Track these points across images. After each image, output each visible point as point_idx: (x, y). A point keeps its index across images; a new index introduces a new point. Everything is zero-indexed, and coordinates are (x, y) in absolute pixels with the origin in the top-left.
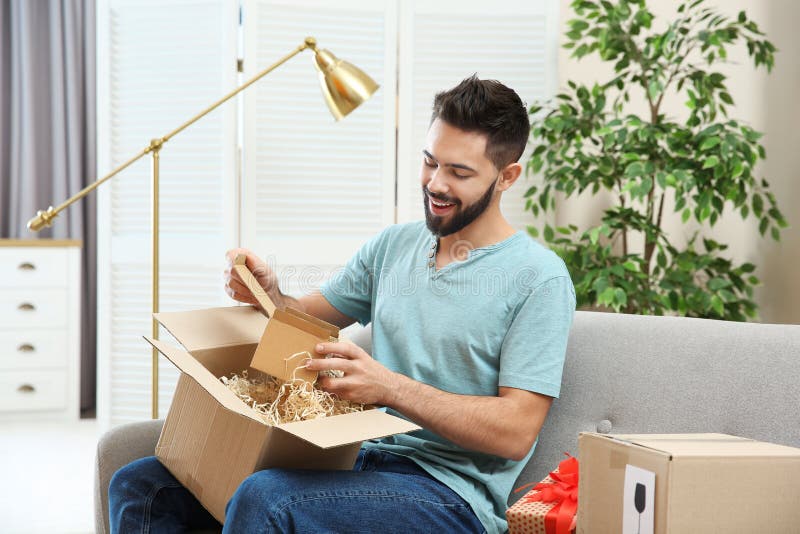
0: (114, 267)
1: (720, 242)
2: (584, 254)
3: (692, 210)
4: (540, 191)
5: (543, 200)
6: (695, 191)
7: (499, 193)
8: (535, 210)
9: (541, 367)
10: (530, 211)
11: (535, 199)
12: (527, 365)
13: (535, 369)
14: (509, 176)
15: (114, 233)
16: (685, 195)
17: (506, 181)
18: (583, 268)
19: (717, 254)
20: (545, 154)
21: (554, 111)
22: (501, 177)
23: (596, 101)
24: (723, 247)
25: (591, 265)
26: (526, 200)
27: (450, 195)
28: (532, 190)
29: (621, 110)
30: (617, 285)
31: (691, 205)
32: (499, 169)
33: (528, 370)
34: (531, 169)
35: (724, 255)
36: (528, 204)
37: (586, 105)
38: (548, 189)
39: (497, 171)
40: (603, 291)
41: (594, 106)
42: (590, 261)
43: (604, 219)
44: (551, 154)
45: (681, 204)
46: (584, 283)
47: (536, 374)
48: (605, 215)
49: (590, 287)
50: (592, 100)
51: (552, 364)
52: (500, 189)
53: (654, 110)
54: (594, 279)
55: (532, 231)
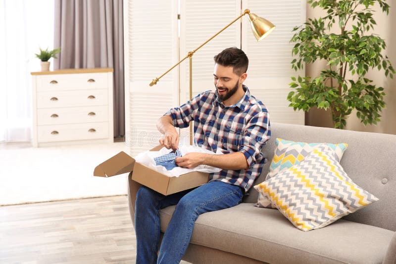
0: (131, 94)
1: (370, 79)
2: (313, 87)
3: (356, 70)
4: (298, 61)
5: (299, 65)
6: (357, 63)
8: (296, 69)
10: (294, 68)
11: (296, 64)
15: (131, 81)
16: (353, 64)
18: (314, 93)
19: (369, 83)
20: (299, 46)
21: (304, 29)
23: (320, 25)
24: (371, 81)
25: (316, 91)
26: (292, 64)
28: (295, 61)
29: (331, 26)
30: (326, 100)
31: (355, 68)
34: (294, 53)
35: (372, 84)
36: (293, 66)
37: (316, 26)
38: (301, 60)
40: (320, 102)
41: (320, 26)
43: (321, 74)
44: (302, 47)
45: (352, 68)
46: (313, 99)
49: (315, 101)
50: (319, 24)
53: (343, 29)
54: (317, 98)
55: (294, 79)
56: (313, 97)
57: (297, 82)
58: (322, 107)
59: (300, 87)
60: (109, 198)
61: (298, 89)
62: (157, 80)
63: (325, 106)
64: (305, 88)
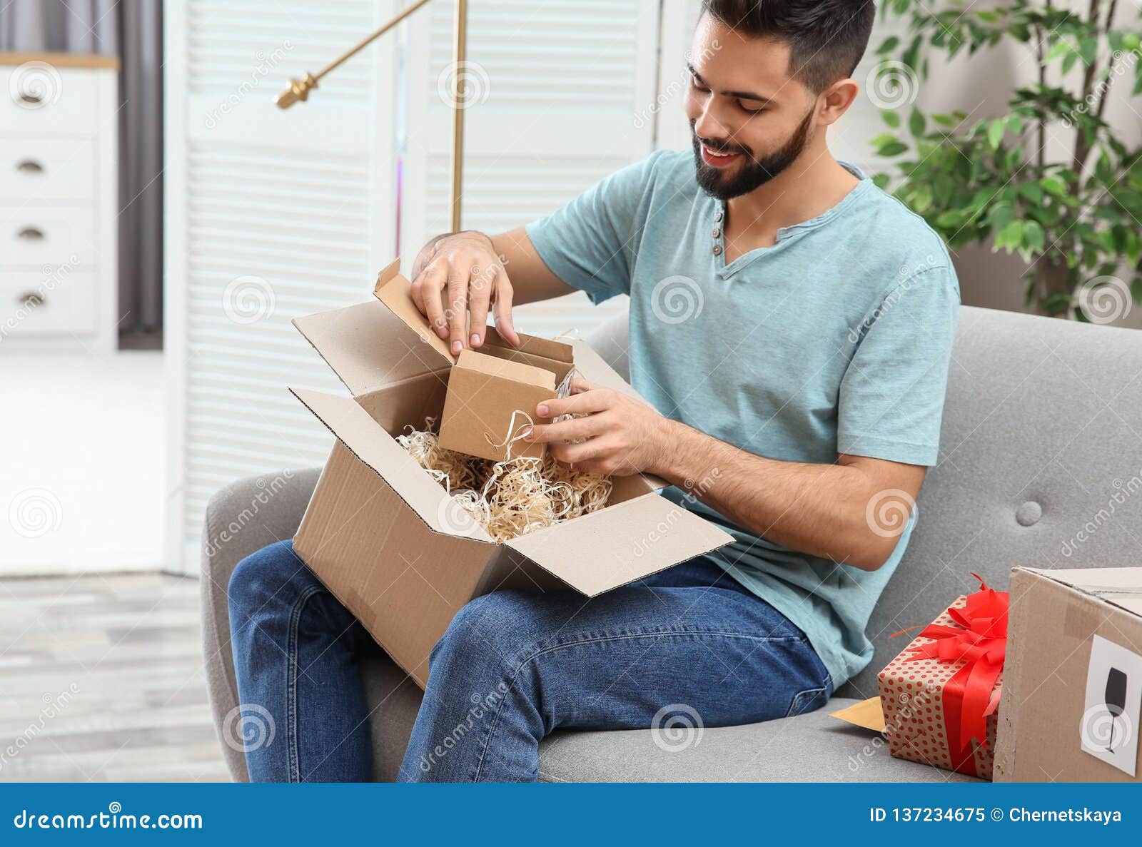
0: (192, 146)
2: (975, 158)
7: (821, 128)
9: (907, 419)
12: (884, 417)
13: (898, 423)
14: (837, 102)
15: (192, 88)
17: (833, 109)
18: (972, 183)
22: (822, 102)
25: (984, 176)
27: (733, 140)
30: (1029, 217)
32: (817, 92)
33: (887, 425)
39: (812, 96)
40: (1004, 226)
42: (983, 169)
43: (1013, 103)
46: (970, 208)
47: (900, 431)
48: (1015, 97)
51: (923, 412)
52: (822, 121)
54: (991, 204)
55: (890, 118)
56: (968, 200)
57: (902, 133)
58: (1010, 247)
59: (912, 156)
60: (92, 583)
61: (906, 166)
62: (312, 83)
63: (1025, 242)
64: (935, 163)
